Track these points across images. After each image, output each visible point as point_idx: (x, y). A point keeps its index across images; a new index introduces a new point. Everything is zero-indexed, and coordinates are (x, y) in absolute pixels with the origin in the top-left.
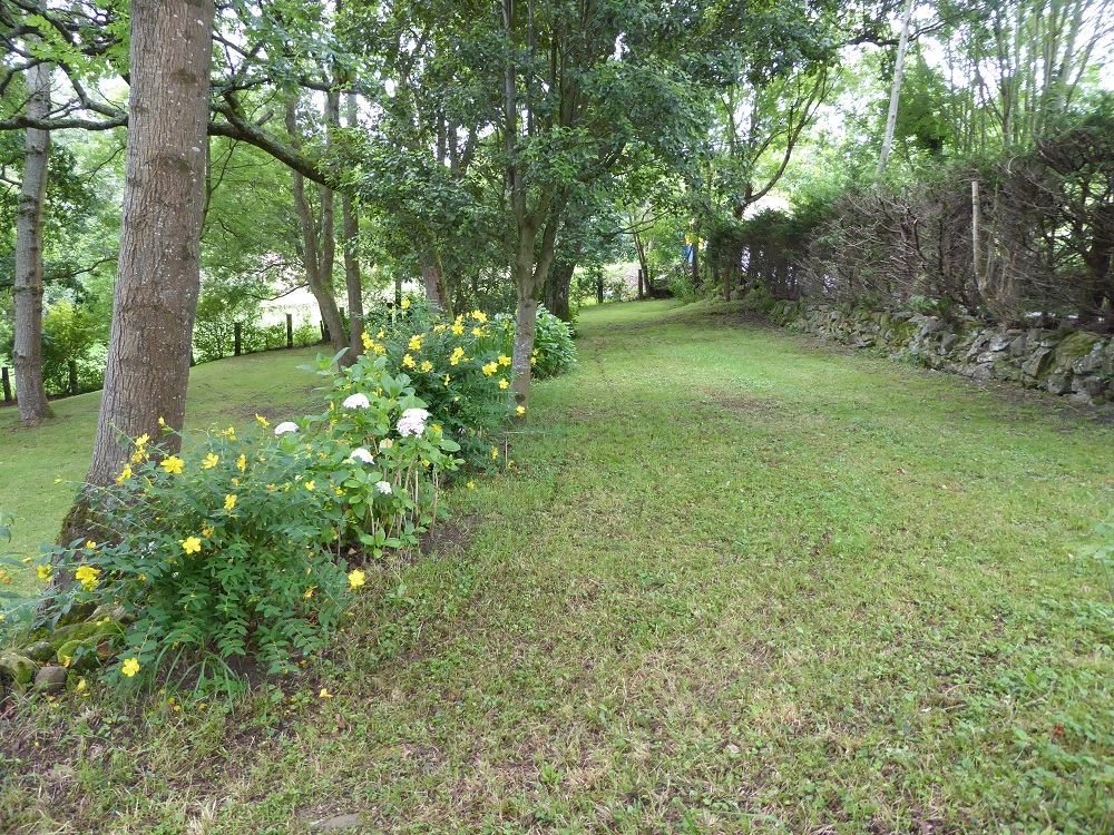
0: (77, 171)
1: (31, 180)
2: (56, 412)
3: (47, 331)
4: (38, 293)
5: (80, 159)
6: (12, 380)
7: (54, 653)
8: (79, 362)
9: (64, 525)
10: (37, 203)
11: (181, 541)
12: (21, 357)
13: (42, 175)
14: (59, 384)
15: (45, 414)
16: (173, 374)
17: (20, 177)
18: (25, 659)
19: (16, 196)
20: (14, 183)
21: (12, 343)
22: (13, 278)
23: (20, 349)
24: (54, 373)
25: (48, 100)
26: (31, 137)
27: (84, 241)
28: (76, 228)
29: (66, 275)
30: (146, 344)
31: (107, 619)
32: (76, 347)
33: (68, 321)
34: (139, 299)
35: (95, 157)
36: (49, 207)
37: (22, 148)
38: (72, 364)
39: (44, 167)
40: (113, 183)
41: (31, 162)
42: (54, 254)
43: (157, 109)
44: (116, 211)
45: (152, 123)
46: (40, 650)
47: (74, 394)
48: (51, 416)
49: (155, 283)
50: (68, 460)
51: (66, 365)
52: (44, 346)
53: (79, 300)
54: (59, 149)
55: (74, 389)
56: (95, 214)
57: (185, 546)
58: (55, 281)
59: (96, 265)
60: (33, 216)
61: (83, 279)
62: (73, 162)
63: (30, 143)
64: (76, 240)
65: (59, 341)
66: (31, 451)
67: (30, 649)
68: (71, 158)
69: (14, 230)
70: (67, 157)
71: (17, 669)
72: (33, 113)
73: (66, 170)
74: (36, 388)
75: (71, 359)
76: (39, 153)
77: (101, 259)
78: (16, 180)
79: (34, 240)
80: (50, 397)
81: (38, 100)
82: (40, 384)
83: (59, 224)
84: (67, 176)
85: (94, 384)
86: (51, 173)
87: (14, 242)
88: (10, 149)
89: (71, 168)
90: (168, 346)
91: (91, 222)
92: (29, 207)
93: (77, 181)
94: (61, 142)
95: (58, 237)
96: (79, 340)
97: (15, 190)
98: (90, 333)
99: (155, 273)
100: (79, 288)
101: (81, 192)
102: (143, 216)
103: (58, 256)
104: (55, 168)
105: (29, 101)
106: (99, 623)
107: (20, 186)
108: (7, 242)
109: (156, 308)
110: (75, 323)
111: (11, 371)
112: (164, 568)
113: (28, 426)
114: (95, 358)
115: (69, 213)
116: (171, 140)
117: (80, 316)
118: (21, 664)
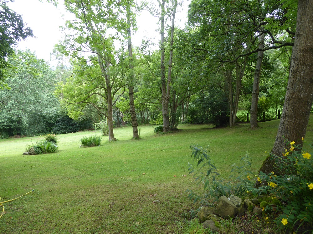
0: (270, 61)
1: (258, 65)
2: (259, 126)
3: (259, 104)
4: (257, 94)
5: (270, 58)
6: (249, 116)
7: (259, 203)
8: (266, 112)
9: (264, 163)
10: (259, 71)
11: (308, 184)
12: (252, 111)
13: (261, 63)
14: (260, 118)
15: (257, 126)
16: (303, 121)
17: (255, 65)
18: (251, 202)
19: (254, 70)
20: (254, 67)
21: (250, 107)
22: (252, 91)
23: (252, 109)
24: (259, 115)
25: (264, 43)
26: (259, 54)
27: (270, 80)
28: (268, 76)
29: (265, 89)
30: (295, 111)
31: (275, 197)
32: (265, 109)
33: (264, 102)
34: (294, 96)
35: (274, 56)
36: (261, 72)
37: (256, 57)
38: (264, 113)
39: (262, 61)
40: (279, 63)
41: (258, 61)
42: (262, 84)
43: (305, 33)
44: (279, 71)
45: (303, 38)
46: (255, 201)
47: (264, 121)
48: (258, 127)
49: (300, 91)
50: (261, 139)
51: (262, 113)
52: (258, 108)
53: (267, 96)
54: (265, 56)
55: (264, 120)
56: (273, 72)
57: (309, 186)
58: (262, 91)
59: (273, 86)
60: (258, 75)
61: (269, 90)
62: (269, 59)
63: (258, 56)
64: (268, 80)
65: (261, 107)
66: (253, 135)
67: (253, 200)
68: (268, 58)
69: (253, 78)
70: (267, 58)
71: (249, 205)
72: (260, 48)
73: (267, 61)
74: (255, 119)
75: (264, 112)
76: (260, 58)
77: (274, 84)
78: (254, 66)
79: (258, 81)
80: (258, 122)
81: (261, 44)
82: (256, 118)
83: (264, 76)
84: (267, 63)
85: (269, 119)
86: (263, 63)
87: (253, 81)
88: (253, 58)
89: (268, 61)
90: (302, 112)
91: (272, 74)
92: (257, 72)
93: (269, 64)
94: (266, 54)
95: (263, 79)
96: (266, 107)
97: (254, 68)
98: (269, 105)
99: (300, 88)
100: (268, 93)
101: (270, 67)
102: (297, 70)
103: (263, 84)
104: (264, 61)
105: (259, 45)
106: (272, 198)
107: (255, 67)
108: (251, 82)
109: (299, 99)
110: (266, 102)
111: (249, 114)
112: (299, 191)
113: (252, 129)
114: (270, 112)
115: (266, 73)
116: (310, 43)
117: (267, 100)
118: (250, 204)
